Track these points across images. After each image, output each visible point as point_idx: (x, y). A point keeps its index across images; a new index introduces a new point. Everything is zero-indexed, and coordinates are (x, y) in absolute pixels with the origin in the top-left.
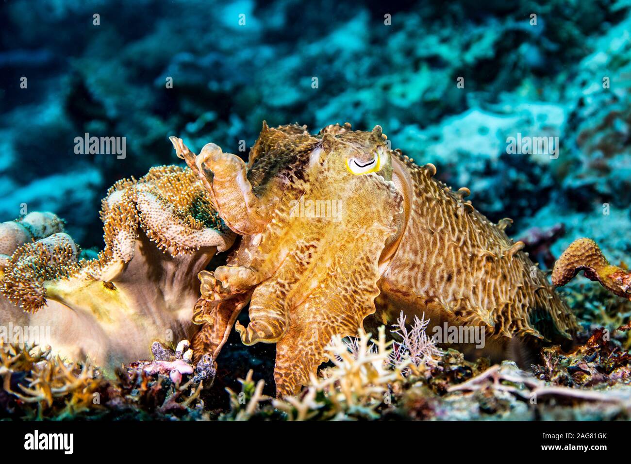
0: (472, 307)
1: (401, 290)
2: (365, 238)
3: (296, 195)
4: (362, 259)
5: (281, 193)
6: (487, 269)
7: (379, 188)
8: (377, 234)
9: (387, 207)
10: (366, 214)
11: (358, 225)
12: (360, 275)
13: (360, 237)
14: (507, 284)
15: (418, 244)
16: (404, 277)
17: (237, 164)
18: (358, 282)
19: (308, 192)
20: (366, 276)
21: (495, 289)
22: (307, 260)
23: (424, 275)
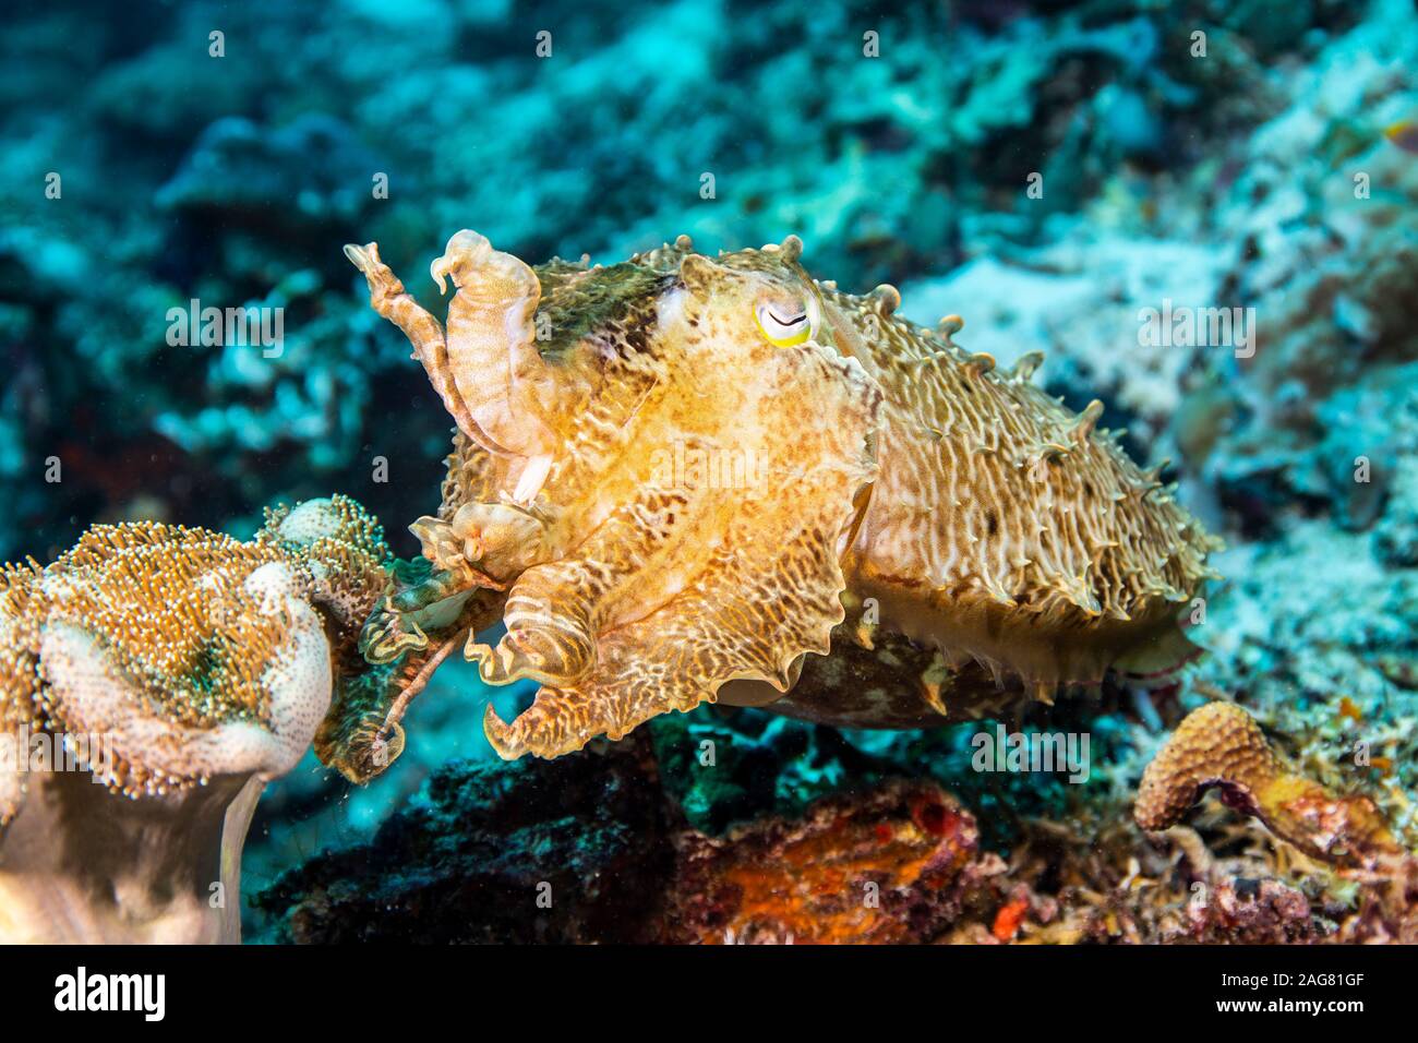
0: (1048, 578)
1: (901, 577)
2: (804, 489)
3: (636, 385)
4: (804, 532)
5: (598, 377)
6: (1055, 484)
7: (827, 377)
8: (832, 481)
9: (848, 420)
10: (804, 437)
11: (786, 460)
12: (802, 569)
13: (791, 486)
14: (1097, 502)
15: (914, 467)
16: (903, 546)
17: (521, 282)
18: (796, 581)
19: (665, 380)
20: (816, 573)
21: (1080, 525)
22: (663, 526)
23: (942, 533)
